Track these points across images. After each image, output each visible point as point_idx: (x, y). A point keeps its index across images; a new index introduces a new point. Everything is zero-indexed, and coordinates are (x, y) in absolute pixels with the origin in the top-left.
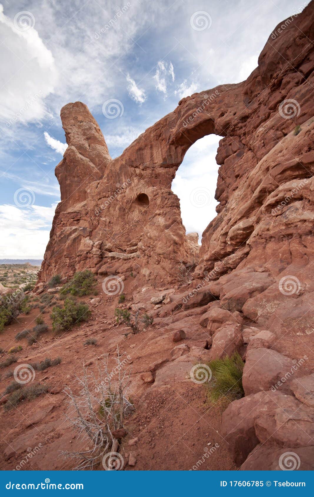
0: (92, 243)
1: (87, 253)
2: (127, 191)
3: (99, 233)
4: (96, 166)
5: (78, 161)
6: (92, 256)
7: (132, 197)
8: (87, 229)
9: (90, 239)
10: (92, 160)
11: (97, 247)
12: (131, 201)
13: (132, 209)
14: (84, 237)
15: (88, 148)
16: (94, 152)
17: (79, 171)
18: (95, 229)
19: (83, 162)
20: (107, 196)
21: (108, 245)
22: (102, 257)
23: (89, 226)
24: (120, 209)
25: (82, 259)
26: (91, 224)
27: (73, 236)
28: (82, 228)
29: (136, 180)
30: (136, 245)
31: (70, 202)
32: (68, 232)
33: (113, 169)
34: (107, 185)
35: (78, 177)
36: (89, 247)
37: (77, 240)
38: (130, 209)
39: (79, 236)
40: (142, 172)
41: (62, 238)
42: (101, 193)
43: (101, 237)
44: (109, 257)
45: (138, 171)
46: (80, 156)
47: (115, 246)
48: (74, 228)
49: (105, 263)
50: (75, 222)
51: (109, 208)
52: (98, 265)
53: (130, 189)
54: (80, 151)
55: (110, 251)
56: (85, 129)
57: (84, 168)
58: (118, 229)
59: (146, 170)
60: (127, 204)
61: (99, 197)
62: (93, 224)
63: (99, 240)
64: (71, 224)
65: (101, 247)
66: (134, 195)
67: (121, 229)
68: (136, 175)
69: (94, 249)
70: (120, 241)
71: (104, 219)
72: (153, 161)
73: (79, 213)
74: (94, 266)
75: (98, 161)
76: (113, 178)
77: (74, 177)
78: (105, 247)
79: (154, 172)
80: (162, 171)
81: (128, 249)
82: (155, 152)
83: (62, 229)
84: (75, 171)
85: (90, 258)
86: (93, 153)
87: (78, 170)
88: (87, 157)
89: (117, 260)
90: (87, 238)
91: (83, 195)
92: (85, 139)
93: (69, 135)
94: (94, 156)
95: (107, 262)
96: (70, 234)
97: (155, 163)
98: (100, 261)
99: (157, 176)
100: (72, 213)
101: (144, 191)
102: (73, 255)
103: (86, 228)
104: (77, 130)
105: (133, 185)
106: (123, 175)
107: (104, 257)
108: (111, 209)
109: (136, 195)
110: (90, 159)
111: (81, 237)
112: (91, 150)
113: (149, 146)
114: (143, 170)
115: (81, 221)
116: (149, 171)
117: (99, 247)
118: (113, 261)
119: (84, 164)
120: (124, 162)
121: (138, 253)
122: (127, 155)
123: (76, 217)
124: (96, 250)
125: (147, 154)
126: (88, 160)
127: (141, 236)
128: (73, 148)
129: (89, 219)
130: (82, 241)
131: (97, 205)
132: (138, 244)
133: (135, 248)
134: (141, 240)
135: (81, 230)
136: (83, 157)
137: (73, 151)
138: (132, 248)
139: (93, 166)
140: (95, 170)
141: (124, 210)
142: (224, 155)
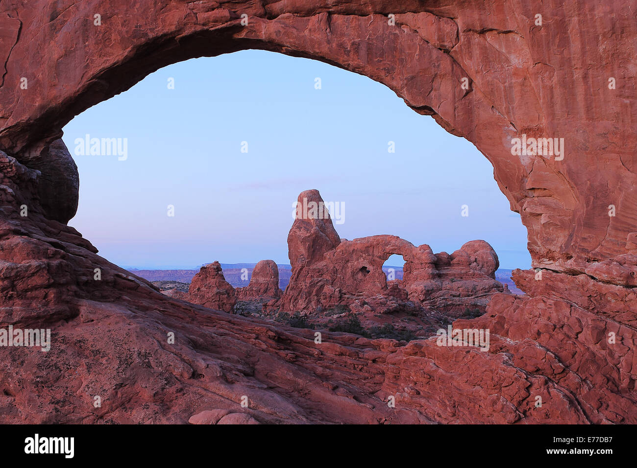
0: (334, 290)
1: (331, 295)
2: (356, 263)
3: (338, 284)
4: (330, 239)
6: (335, 296)
8: (330, 280)
9: (332, 287)
10: (327, 236)
12: (358, 269)
13: (358, 273)
14: (327, 285)
17: (320, 243)
18: (334, 281)
19: (323, 237)
20: (342, 262)
21: (344, 291)
22: (341, 297)
24: (351, 271)
25: (328, 298)
26: (332, 278)
29: (362, 259)
31: (314, 261)
33: (347, 249)
34: (342, 256)
36: (332, 291)
37: (322, 287)
39: (323, 285)
40: (367, 257)
43: (339, 286)
44: (345, 297)
45: (364, 255)
46: (321, 233)
47: (348, 292)
48: (320, 279)
49: (343, 301)
50: (320, 275)
51: (342, 269)
52: (339, 302)
53: (358, 262)
54: (321, 230)
55: (345, 294)
57: (323, 241)
58: (349, 283)
59: (369, 256)
60: (356, 270)
61: (336, 262)
63: (338, 288)
64: (318, 277)
65: (340, 291)
67: (351, 283)
68: (362, 257)
70: (351, 290)
71: (340, 276)
72: (373, 254)
73: (321, 269)
75: (331, 236)
76: (347, 254)
78: (342, 292)
79: (373, 258)
81: (356, 294)
82: (375, 250)
83: (312, 279)
85: (334, 298)
90: (330, 286)
91: (322, 258)
94: (328, 233)
96: (317, 283)
97: (375, 255)
98: (339, 300)
99: (375, 261)
100: (317, 269)
101: (367, 266)
102: (319, 295)
105: (360, 261)
106: (354, 254)
109: (360, 267)
111: (325, 285)
112: (326, 228)
115: (324, 275)
116: (371, 257)
120: (356, 249)
121: (365, 297)
122: (359, 246)
123: (320, 272)
124: (337, 293)
125: (371, 250)
126: (325, 235)
127: (366, 289)
128: (317, 228)
129: (330, 274)
130: (326, 287)
131: (334, 267)
132: (364, 292)
133: (361, 294)
134: (367, 291)
135: (325, 281)
136: (323, 234)
137: (318, 231)
138: (359, 294)
139: (328, 239)
140: (330, 242)
141: (354, 273)
142: (406, 270)
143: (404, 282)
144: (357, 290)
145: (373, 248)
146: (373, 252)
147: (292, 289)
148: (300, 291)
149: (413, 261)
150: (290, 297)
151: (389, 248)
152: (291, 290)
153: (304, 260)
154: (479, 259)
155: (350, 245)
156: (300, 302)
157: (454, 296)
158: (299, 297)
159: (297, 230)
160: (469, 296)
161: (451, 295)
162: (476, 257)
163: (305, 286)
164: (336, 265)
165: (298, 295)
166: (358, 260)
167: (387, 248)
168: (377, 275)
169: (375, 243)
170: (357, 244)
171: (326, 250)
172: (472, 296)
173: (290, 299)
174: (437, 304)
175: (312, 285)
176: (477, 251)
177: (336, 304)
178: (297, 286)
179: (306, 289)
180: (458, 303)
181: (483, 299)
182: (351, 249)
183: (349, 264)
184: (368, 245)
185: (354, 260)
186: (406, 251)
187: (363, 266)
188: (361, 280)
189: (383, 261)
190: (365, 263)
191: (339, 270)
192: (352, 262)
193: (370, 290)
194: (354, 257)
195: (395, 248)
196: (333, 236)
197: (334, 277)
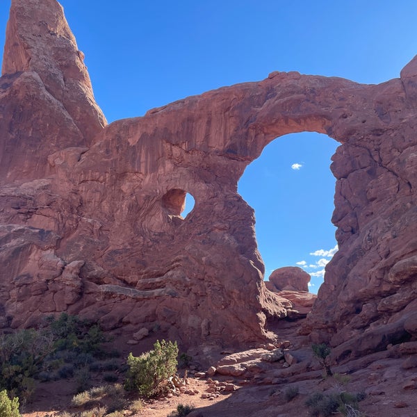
0: (60, 263)
1: (47, 281)
2: (148, 179)
3: (78, 246)
4: (75, 119)
6: (61, 287)
7: (158, 191)
8: (52, 233)
9: (57, 255)
11: (75, 271)
12: (155, 198)
13: (153, 211)
14: (39, 248)
15: (63, 82)
16: (75, 94)
17: (41, 121)
18: (68, 236)
20: (102, 178)
21: (97, 270)
22: (81, 292)
23: (56, 229)
24: (130, 208)
25: (33, 294)
26: (61, 225)
27: (14, 243)
29: (169, 166)
30: (162, 275)
31: (8, 175)
32: (2, 234)
33: (123, 135)
36: (53, 269)
37: (21, 253)
38: (149, 210)
39: (27, 245)
40: (185, 156)
42: (90, 171)
44: (98, 294)
45: (176, 151)
46: (48, 94)
47: (112, 273)
48: (17, 227)
49: (89, 304)
50: (21, 216)
51: (102, 201)
52: (73, 308)
53: (154, 177)
54: (48, 86)
55: (99, 281)
56: (59, 49)
57: (51, 117)
58: (120, 243)
59: (192, 154)
60: (147, 201)
61: (82, 178)
62: (64, 226)
64: (11, 220)
65: (81, 272)
66: (161, 189)
67: (127, 244)
69: (66, 275)
70: (125, 266)
71: (90, 221)
72: (208, 143)
73: (31, 199)
74: (65, 308)
75: (81, 112)
76: (120, 151)
78: (90, 273)
79: (206, 159)
80: (223, 161)
81: (141, 281)
84: (32, 119)
85: (55, 292)
86: (72, 96)
87: (38, 119)
88: (58, 99)
89: (119, 299)
90: (49, 251)
91: (41, 167)
92: (57, 66)
93: (28, 51)
94: (73, 101)
95: (94, 303)
96: (7, 239)
97: (211, 147)
98: (77, 300)
101: (184, 186)
103: (49, 232)
104: (44, 46)
105: (161, 171)
106: (143, 151)
107: (87, 292)
108: (104, 203)
109: (164, 189)
110: (64, 104)
111: (32, 248)
112: (67, 89)
113: (206, 120)
114: (187, 152)
115: (35, 217)
116: (197, 156)
117: (78, 271)
118: (107, 301)
120: (150, 131)
121: (169, 289)
124: (70, 277)
125: (200, 129)
126: (61, 105)
127: (178, 260)
128: (35, 75)
129: (57, 215)
130: (34, 256)
131: (76, 192)
132: (170, 273)
133: (158, 280)
134: (177, 266)
135: (34, 234)
136: (51, 97)
137: (36, 83)
138: (150, 280)
139: (68, 116)
140: (73, 127)
141: (140, 210)
142: (349, 168)
143: (344, 214)
144: (145, 265)
145: (209, 123)
146: (207, 136)
149: (381, 124)
164: (82, 188)
166: (154, 168)
167: (260, 109)
168: (218, 208)
169: (215, 105)
171: (58, 146)
183: (126, 187)
185: (143, 170)
186: (342, 99)
187: (170, 188)
188: (160, 234)
189: (240, 164)
190: (177, 176)
191: (89, 202)
192: (135, 177)
193: (193, 261)
194: (143, 159)
195: (295, 96)
196: (87, 111)
197: (68, 223)
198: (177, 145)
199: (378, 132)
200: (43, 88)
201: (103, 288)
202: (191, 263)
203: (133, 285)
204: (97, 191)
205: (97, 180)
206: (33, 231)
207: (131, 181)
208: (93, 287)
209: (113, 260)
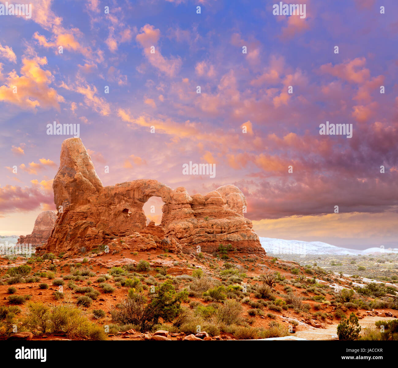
0: (98, 231)
1: (95, 236)
2: (118, 206)
3: (101, 226)
4: (93, 184)
5: (84, 182)
6: (99, 237)
9: (96, 229)
10: (90, 181)
12: (120, 211)
13: (120, 215)
14: (90, 227)
15: (88, 172)
17: (84, 187)
18: (98, 223)
19: (86, 182)
20: (105, 206)
21: (107, 232)
22: (104, 238)
23: (95, 222)
25: (92, 239)
27: (84, 226)
28: (89, 222)
29: (124, 202)
30: (123, 233)
31: (77, 205)
32: (81, 224)
33: (109, 193)
34: (105, 200)
35: (82, 190)
36: (96, 232)
37: (86, 229)
39: (87, 227)
40: (128, 200)
41: (76, 227)
42: (101, 203)
43: (102, 228)
44: (109, 238)
45: (125, 198)
46: (84, 178)
47: (111, 233)
48: (84, 221)
49: (106, 241)
50: (84, 218)
51: (105, 212)
52: (102, 242)
53: (120, 205)
54: (84, 175)
57: (86, 185)
58: (112, 224)
60: (118, 213)
61: (99, 206)
63: (101, 229)
64: (82, 219)
65: (103, 233)
66: (122, 209)
67: (114, 225)
68: (124, 200)
69: (100, 234)
70: (114, 231)
71: (103, 218)
73: (86, 213)
75: (94, 181)
77: (80, 190)
78: (105, 233)
79: (134, 201)
80: (138, 202)
82: (135, 193)
83: (76, 222)
84: (81, 187)
85: (97, 239)
86: (91, 176)
90: (94, 228)
91: (86, 202)
92: (85, 166)
93: (76, 164)
94: (91, 178)
96: (82, 225)
97: (135, 198)
98: (103, 240)
99: (135, 203)
100: (81, 212)
101: (127, 208)
102: (83, 237)
103: (93, 222)
105: (121, 203)
106: (116, 198)
112: (89, 174)
115: (88, 219)
116: (131, 200)
119: (86, 183)
120: (117, 192)
122: (120, 190)
123: (84, 215)
124: (101, 234)
125: (132, 193)
126: (88, 180)
127: (128, 230)
128: (80, 173)
129: (94, 218)
130: (90, 229)
131: (98, 210)
132: (126, 233)
133: (123, 234)
134: (128, 231)
135: (89, 223)
136: (86, 179)
137: (81, 176)
138: (121, 234)
139: (91, 184)
140: (93, 187)
141: (116, 215)
142: (164, 211)
143: (163, 222)
144: (120, 231)
145: (134, 191)
146: (134, 195)
147: (58, 232)
148: (65, 234)
149: (170, 202)
150: (55, 240)
151: (147, 191)
152: (56, 233)
153: (68, 205)
154: (230, 201)
155: (113, 189)
156: (65, 244)
157: (209, 233)
158: (64, 239)
159: (61, 176)
160: (221, 232)
161: (206, 232)
162: (228, 199)
163: (70, 228)
164: (99, 208)
165: (63, 238)
166: (119, 202)
167: (147, 190)
168: (137, 216)
169: (135, 186)
170: (118, 188)
171: (89, 194)
172: (224, 232)
173: (56, 242)
174: (194, 241)
175: (77, 228)
176: (228, 194)
177: (100, 245)
178: (62, 229)
179: (70, 231)
180: (212, 239)
181: (235, 235)
182: (113, 193)
184: (129, 188)
185: (116, 203)
186: (164, 193)
187: (124, 208)
188: (123, 221)
189: (143, 203)
190: (126, 205)
191: (102, 212)
192: (114, 205)
193: (132, 231)
194: (116, 200)
195: (154, 190)
196: (96, 181)
197: (97, 219)
198: (125, 197)
199: (170, 203)
200: (83, 177)
201: (110, 237)
202: (131, 231)
203: (117, 235)
204: (103, 209)
205: (103, 206)
206: (88, 222)
207: (113, 206)
208: (107, 236)
209: (111, 229)
